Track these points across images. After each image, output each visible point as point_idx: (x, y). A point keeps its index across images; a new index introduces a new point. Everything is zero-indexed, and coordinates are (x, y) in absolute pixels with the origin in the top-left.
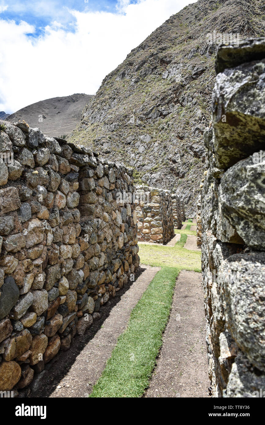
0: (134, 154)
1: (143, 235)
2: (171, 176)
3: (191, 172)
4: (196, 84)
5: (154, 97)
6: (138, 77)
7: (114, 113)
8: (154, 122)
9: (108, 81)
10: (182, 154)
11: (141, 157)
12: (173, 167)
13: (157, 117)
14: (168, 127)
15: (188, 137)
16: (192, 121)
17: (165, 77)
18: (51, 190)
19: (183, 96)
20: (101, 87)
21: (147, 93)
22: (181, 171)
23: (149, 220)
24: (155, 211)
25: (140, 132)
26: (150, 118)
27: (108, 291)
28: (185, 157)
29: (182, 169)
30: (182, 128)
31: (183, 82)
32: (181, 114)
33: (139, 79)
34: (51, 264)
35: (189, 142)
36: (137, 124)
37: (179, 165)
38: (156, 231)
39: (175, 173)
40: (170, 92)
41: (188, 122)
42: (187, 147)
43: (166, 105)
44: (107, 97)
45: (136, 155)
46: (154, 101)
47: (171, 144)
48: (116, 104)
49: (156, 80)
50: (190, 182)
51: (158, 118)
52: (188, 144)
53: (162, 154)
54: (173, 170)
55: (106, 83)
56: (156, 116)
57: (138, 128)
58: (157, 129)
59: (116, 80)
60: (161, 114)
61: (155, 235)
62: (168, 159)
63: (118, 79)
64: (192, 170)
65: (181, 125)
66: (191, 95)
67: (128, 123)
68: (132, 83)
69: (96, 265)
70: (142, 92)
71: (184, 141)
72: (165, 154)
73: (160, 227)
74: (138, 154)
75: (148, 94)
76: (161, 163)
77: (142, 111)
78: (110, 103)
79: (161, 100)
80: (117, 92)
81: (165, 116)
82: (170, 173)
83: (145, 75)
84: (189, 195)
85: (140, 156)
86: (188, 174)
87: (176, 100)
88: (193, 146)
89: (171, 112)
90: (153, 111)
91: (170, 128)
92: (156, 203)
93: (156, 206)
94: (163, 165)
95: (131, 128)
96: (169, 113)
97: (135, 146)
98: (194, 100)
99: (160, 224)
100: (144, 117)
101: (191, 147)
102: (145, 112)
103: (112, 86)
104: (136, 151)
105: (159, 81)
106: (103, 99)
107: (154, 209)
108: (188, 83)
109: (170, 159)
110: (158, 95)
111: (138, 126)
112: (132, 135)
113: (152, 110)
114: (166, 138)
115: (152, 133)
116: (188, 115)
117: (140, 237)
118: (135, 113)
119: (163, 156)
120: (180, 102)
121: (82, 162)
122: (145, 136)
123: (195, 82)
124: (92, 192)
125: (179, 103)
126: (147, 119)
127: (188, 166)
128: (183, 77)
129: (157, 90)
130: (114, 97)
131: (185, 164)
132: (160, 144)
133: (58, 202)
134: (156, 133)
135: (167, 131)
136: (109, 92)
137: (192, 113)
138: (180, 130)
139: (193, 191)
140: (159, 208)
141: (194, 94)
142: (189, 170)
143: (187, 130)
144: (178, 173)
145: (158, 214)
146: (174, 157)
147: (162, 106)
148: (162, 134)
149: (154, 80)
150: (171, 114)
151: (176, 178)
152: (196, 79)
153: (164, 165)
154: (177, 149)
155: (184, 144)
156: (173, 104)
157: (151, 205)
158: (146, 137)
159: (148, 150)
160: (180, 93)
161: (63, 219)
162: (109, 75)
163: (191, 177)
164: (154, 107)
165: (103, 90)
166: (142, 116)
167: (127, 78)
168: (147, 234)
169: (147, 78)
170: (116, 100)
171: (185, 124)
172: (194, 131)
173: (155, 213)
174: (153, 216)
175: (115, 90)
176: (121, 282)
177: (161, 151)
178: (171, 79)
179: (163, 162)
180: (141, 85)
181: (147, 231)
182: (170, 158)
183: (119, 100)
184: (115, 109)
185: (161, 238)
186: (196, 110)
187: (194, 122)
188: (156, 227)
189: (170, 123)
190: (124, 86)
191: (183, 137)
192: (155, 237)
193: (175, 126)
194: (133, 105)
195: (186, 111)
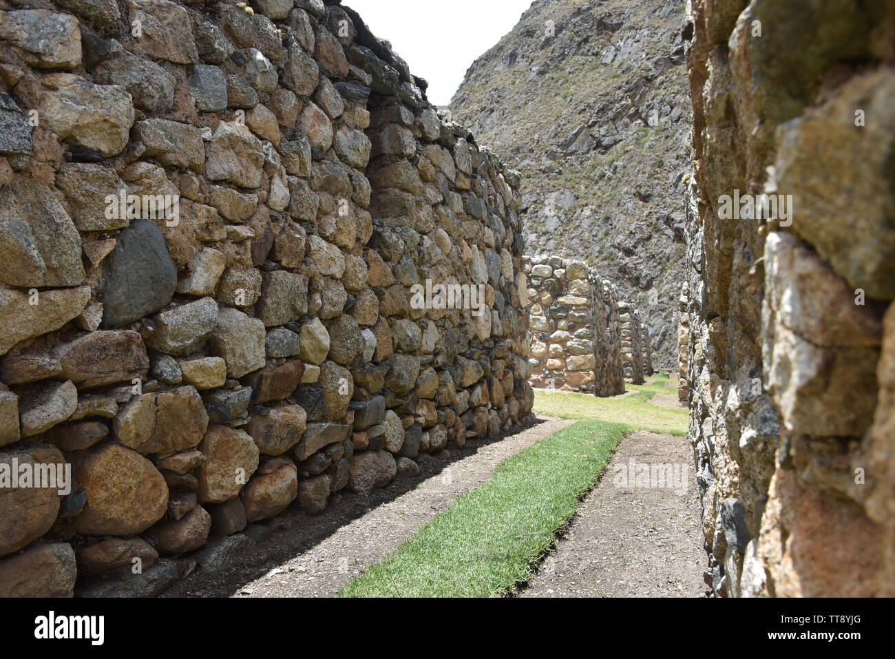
0: (535, 235)
1: (547, 372)
2: (620, 286)
3: (667, 275)
4: (679, 74)
5: (582, 107)
6: (546, 63)
7: (490, 142)
8: (581, 163)
9: (479, 72)
10: (646, 236)
11: (552, 241)
12: (626, 265)
13: (589, 150)
14: (615, 172)
15: (660, 195)
16: (670, 160)
17: (608, 61)
18: (290, 84)
19: (650, 102)
20: (462, 85)
21: (565, 97)
22: (643, 274)
23: (563, 336)
24: (577, 314)
25: (549, 184)
26: (572, 154)
27: (445, 423)
28: (654, 240)
29: (645, 270)
30: (647, 175)
31: (650, 70)
32: (645, 142)
33: (548, 66)
34: (279, 262)
35: (663, 206)
36: (542, 167)
37: (640, 261)
38: (579, 363)
39: (629, 279)
40: (620, 93)
41: (661, 162)
42: (658, 219)
43: (610, 122)
44: (475, 107)
45: (539, 237)
46: (581, 116)
47: (622, 212)
48: (496, 122)
49: (586, 67)
50: (665, 299)
51: (592, 152)
52: (662, 211)
53: (600, 235)
54: (625, 272)
55: (473, 76)
56: (585, 149)
57: (545, 175)
58: (588, 178)
59: (496, 69)
60: (599, 145)
61: (576, 373)
62: (613, 246)
63: (500, 68)
64: (669, 271)
65: (644, 168)
66: (667, 99)
67: (522, 164)
68: (532, 75)
69: (411, 339)
70: (556, 95)
71: (650, 205)
72: (607, 234)
73: (589, 353)
74: (544, 234)
75: (569, 99)
76: (597, 254)
77: (554, 137)
78: (482, 120)
79: (598, 112)
80: (499, 97)
81: (607, 148)
82: (617, 279)
83: (561, 58)
84: (662, 330)
85: (549, 239)
86: (661, 281)
87: (632, 111)
88: (673, 216)
89: (621, 140)
90: (580, 138)
91: (619, 176)
92: (579, 296)
93: (578, 303)
94: (603, 260)
95: (528, 177)
96: (616, 142)
97: (537, 217)
98: (674, 111)
99: (589, 347)
100: (559, 150)
101: (668, 218)
102: (561, 140)
103: (487, 82)
104: (539, 228)
105: (594, 69)
106: (467, 111)
107: (575, 311)
108: (662, 73)
109: (618, 247)
110: (591, 100)
111: (544, 172)
112: (531, 192)
113: (576, 135)
114: (609, 199)
115: (577, 186)
116: (661, 147)
117: (539, 377)
118: (538, 141)
119: (602, 239)
120: (643, 115)
121: (381, 72)
122: (562, 193)
123: (677, 71)
124: (406, 161)
125: (640, 117)
126: (566, 155)
127: (660, 263)
128: (648, 59)
129: (588, 90)
130: (492, 106)
131: (653, 256)
132: (596, 212)
133: (309, 125)
134: (586, 188)
135: (611, 183)
136: (481, 96)
137: (670, 142)
138: (642, 179)
139: (673, 319)
140: (586, 307)
141: (674, 97)
142: (662, 270)
143: (659, 179)
144: (638, 278)
145: (585, 324)
146: (627, 242)
147: (600, 126)
148: (599, 189)
149: (581, 67)
150: (621, 143)
151: (632, 290)
152: (681, 64)
153: (605, 259)
154: (636, 222)
155: (650, 213)
156: (626, 120)
157: (567, 302)
158: (563, 196)
159: (567, 224)
160: (643, 95)
161: (321, 170)
162: (481, 59)
163: (667, 287)
164: (582, 129)
165: (467, 92)
166: (554, 148)
167: (521, 64)
168: (556, 369)
169: (566, 64)
170: (494, 114)
171: (654, 165)
172: (674, 181)
173: (576, 320)
174: (571, 329)
175: (493, 92)
176: (480, 419)
177: (597, 228)
178: (621, 64)
179: (602, 253)
180: (553, 79)
181: (557, 362)
182: (619, 244)
183: (501, 113)
184: (493, 133)
185: (591, 381)
186: (681, 134)
187: (674, 162)
188: (580, 354)
189: (620, 163)
190: (513, 83)
191: (650, 195)
192: (576, 378)
193: (629, 170)
194: (535, 124)
195: (656, 135)
